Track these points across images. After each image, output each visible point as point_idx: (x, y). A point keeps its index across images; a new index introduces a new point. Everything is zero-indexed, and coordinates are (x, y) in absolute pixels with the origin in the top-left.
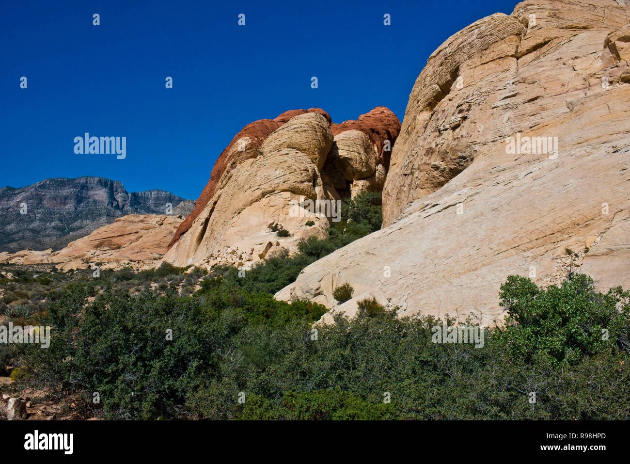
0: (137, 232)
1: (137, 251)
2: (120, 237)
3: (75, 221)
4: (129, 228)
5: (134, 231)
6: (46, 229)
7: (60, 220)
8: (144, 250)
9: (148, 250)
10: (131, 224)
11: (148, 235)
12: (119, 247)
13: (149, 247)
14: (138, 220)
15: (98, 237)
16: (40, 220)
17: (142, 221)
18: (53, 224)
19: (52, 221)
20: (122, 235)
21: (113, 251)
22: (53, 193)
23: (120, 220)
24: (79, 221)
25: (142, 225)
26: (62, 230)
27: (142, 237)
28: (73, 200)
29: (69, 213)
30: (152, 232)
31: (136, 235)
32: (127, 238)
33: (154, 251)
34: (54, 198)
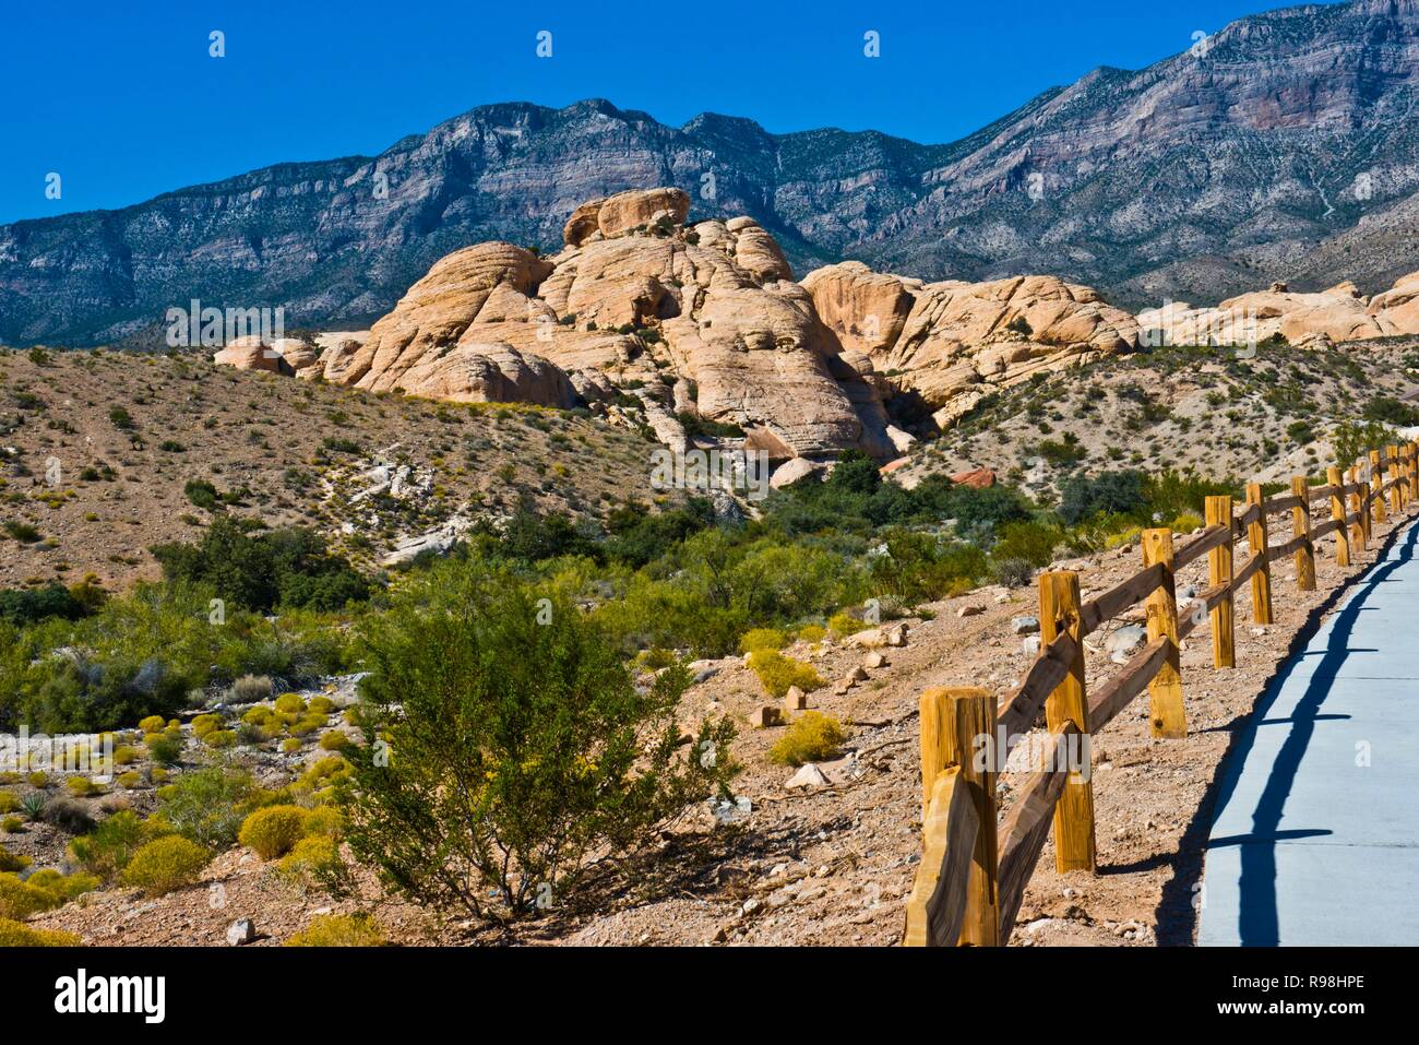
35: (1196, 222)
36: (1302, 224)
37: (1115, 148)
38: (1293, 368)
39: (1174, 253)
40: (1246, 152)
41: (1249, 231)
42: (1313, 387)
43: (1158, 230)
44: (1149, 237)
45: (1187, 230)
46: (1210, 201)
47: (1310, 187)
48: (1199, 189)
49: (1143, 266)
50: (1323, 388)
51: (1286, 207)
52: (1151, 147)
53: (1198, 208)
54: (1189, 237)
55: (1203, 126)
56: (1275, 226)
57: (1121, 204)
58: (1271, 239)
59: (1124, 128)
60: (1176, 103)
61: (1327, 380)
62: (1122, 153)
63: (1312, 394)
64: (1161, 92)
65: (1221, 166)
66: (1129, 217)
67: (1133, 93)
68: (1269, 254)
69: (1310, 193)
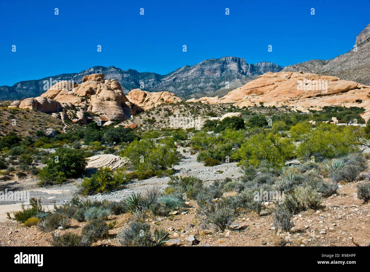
0: (273, 84)
1: (275, 96)
2: (263, 87)
3: (221, 82)
4: (268, 81)
5: (272, 83)
6: (206, 87)
7: (213, 82)
8: (279, 95)
9: (282, 95)
10: (269, 78)
11: (282, 85)
12: (262, 94)
13: (283, 93)
14: (273, 76)
15: (249, 87)
16: (204, 82)
17: (276, 77)
18: (210, 84)
19: (209, 83)
20: (264, 86)
21: (259, 96)
22: (209, 67)
23: (261, 77)
25: (276, 79)
26: (214, 87)
27: (277, 86)
28: (219, 71)
29: (218, 78)
30: (284, 84)
31: (273, 86)
32: (267, 88)
33: (287, 95)
34: (210, 70)
35: (199, 88)
36: (213, 89)
37: (188, 77)
38: (197, 106)
39: (196, 92)
40: (206, 78)
41: (206, 89)
42: (200, 110)
43: (194, 88)
44: (193, 89)
45: (198, 89)
46: (201, 85)
48: (200, 83)
49: (191, 93)
50: (202, 110)
51: (211, 86)
52: (193, 77)
53: (199, 86)
54: (198, 90)
55: (200, 74)
57: (189, 85)
58: (209, 90)
59: (189, 74)
60: (197, 71)
61: (203, 108)
62: (189, 77)
63: (200, 111)
64: (195, 69)
65: (203, 80)
66: (190, 86)
67: (191, 69)
68: (209, 92)
69: (214, 84)
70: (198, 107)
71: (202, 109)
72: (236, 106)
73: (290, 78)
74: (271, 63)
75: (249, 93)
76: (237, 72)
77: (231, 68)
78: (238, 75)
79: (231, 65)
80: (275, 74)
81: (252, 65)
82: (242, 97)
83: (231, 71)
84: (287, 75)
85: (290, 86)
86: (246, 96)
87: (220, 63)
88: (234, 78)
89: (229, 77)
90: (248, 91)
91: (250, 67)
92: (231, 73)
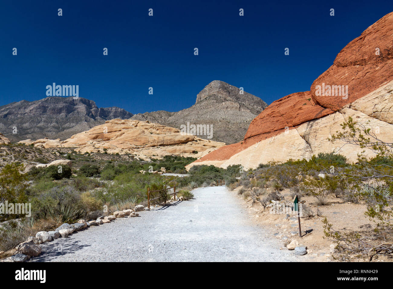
0: (120, 131)
1: (121, 142)
2: (110, 133)
3: (66, 124)
4: (115, 128)
5: (119, 130)
6: (48, 127)
7: (57, 122)
8: (125, 142)
9: (128, 142)
10: (116, 125)
11: (128, 132)
12: (108, 140)
13: (130, 140)
14: (120, 123)
15: (95, 132)
16: (44, 121)
17: (123, 123)
18: (52, 125)
19: (51, 123)
20: (111, 132)
21: (105, 142)
22: (52, 106)
23: (108, 122)
24: (68, 123)
25: (123, 126)
26: (57, 128)
27: (124, 133)
28: (64, 111)
29: (62, 118)
30: (131, 131)
31: (120, 133)
32: (113, 134)
33: (133, 143)
34: (53, 109)
35: (38, 127)
36: (56, 130)
37: (25, 113)
39: (34, 132)
40: (48, 118)
41: (47, 130)
43: (31, 128)
44: (30, 129)
45: (37, 128)
46: (41, 124)
47: (58, 124)
48: (39, 122)
49: (28, 133)
51: (54, 127)
52: (31, 114)
53: (39, 125)
54: (36, 130)
55: (41, 112)
56: (51, 130)
57: (25, 123)
58: (50, 132)
59: (27, 111)
60: (37, 108)
62: (26, 115)
64: (35, 106)
65: (43, 119)
66: (26, 125)
67: (29, 105)
68: (49, 134)
69: (58, 125)
70: (26, 152)
71: (31, 153)
72: (77, 151)
73: (136, 126)
74: (122, 109)
75: (94, 138)
76: (85, 115)
77: (79, 110)
78: (86, 117)
79: (79, 107)
80: (123, 121)
81: (102, 109)
82: (86, 142)
83: (78, 112)
84: (134, 123)
85: (136, 134)
86: (91, 141)
87: (66, 102)
88: (81, 120)
89: (75, 118)
90: (94, 136)
91: (100, 111)
92: (78, 115)
